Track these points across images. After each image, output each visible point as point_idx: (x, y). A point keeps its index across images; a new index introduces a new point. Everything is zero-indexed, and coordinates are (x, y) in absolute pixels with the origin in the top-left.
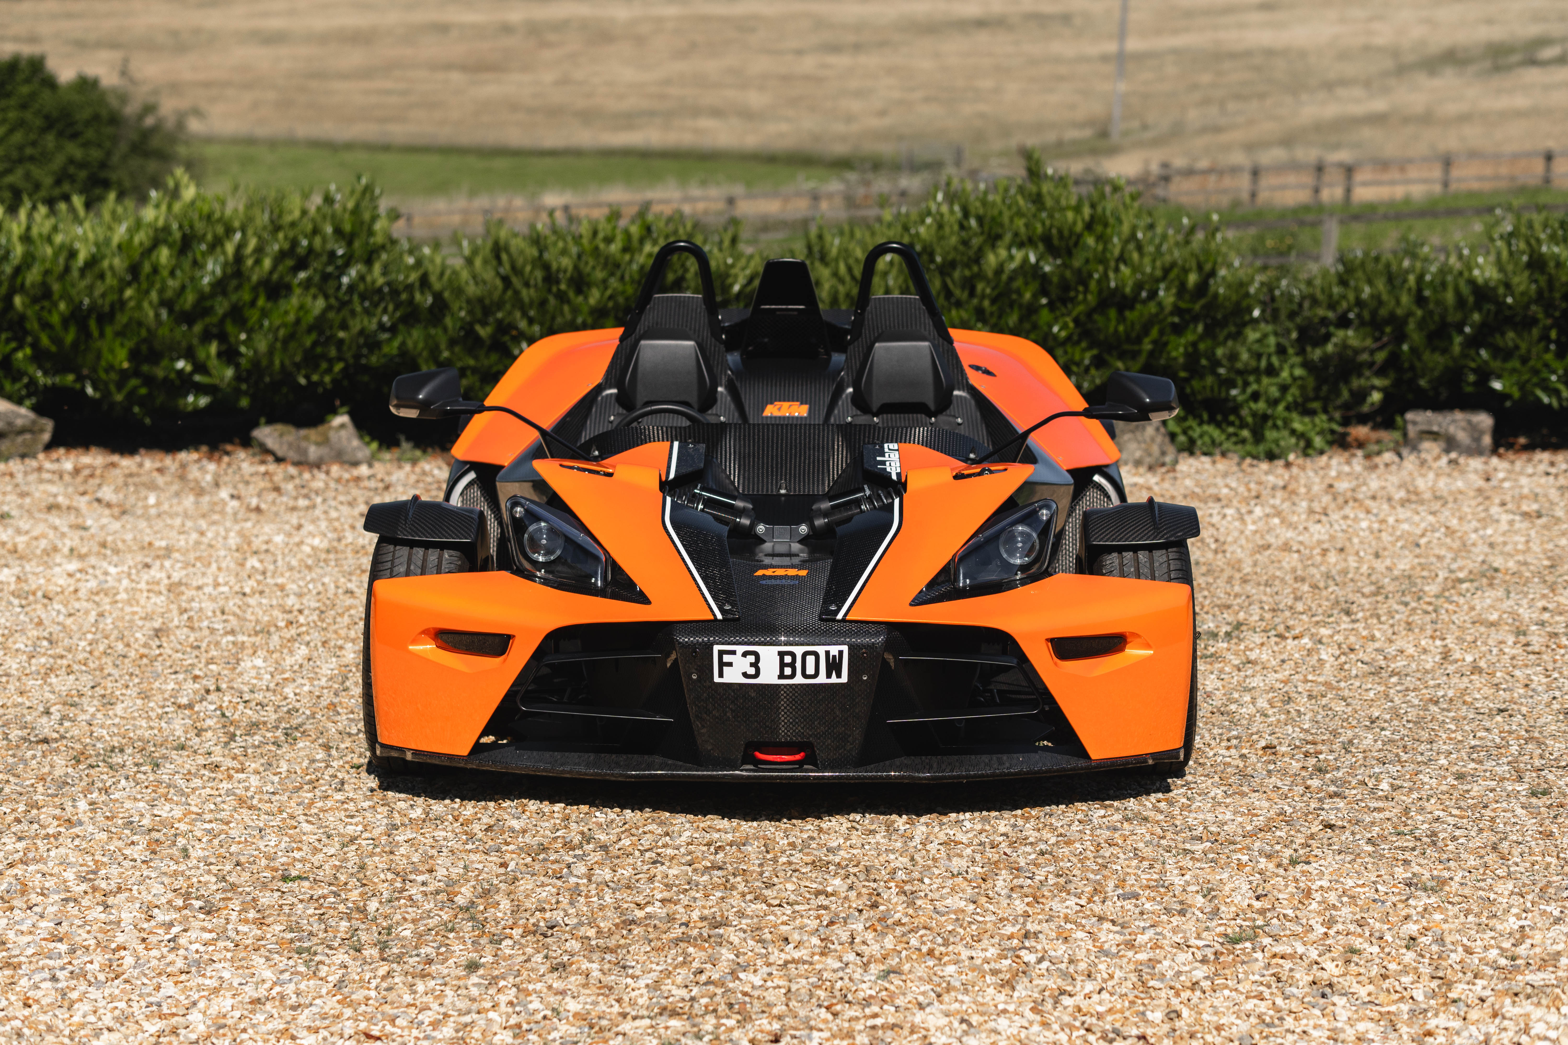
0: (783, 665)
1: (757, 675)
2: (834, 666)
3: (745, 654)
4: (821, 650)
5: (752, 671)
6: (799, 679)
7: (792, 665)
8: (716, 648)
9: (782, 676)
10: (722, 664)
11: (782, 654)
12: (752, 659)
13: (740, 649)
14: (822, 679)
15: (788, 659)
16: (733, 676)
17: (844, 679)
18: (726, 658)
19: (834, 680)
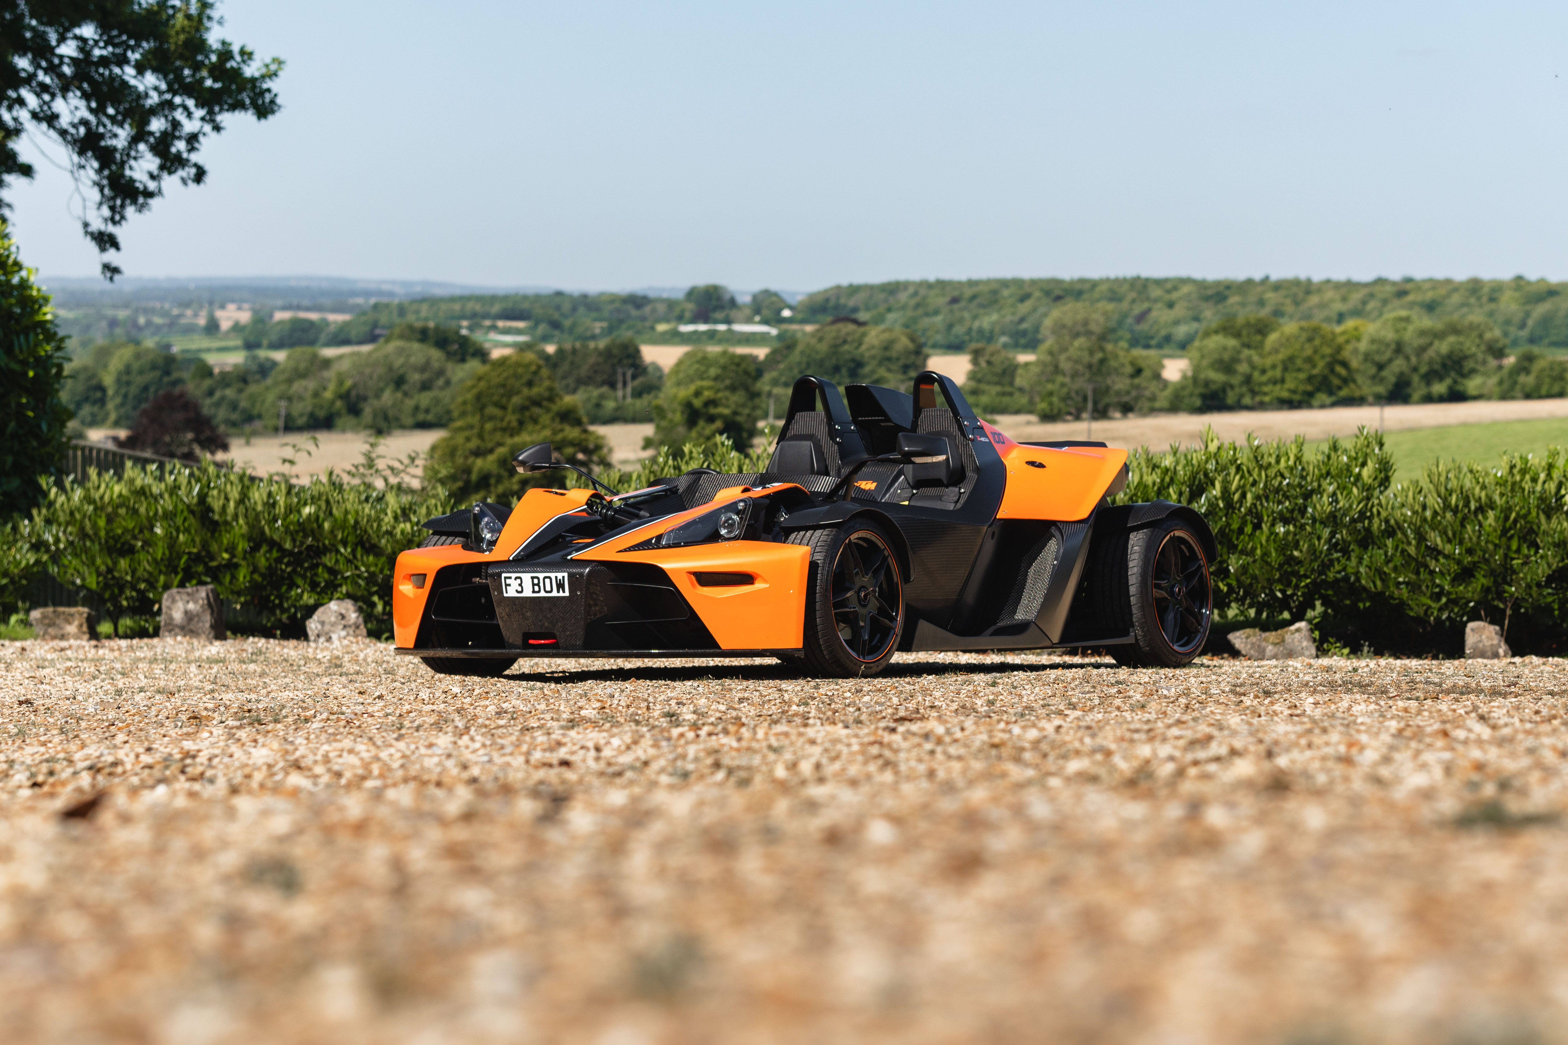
0: (534, 585)
1: (522, 592)
2: (560, 586)
3: (516, 578)
4: (553, 575)
5: (519, 589)
6: (543, 594)
7: (538, 585)
8: (504, 575)
9: (534, 592)
10: (507, 585)
11: (533, 578)
12: (519, 581)
13: (514, 575)
14: (554, 594)
15: (536, 581)
16: (511, 592)
17: (567, 594)
18: (508, 581)
19: (561, 594)
